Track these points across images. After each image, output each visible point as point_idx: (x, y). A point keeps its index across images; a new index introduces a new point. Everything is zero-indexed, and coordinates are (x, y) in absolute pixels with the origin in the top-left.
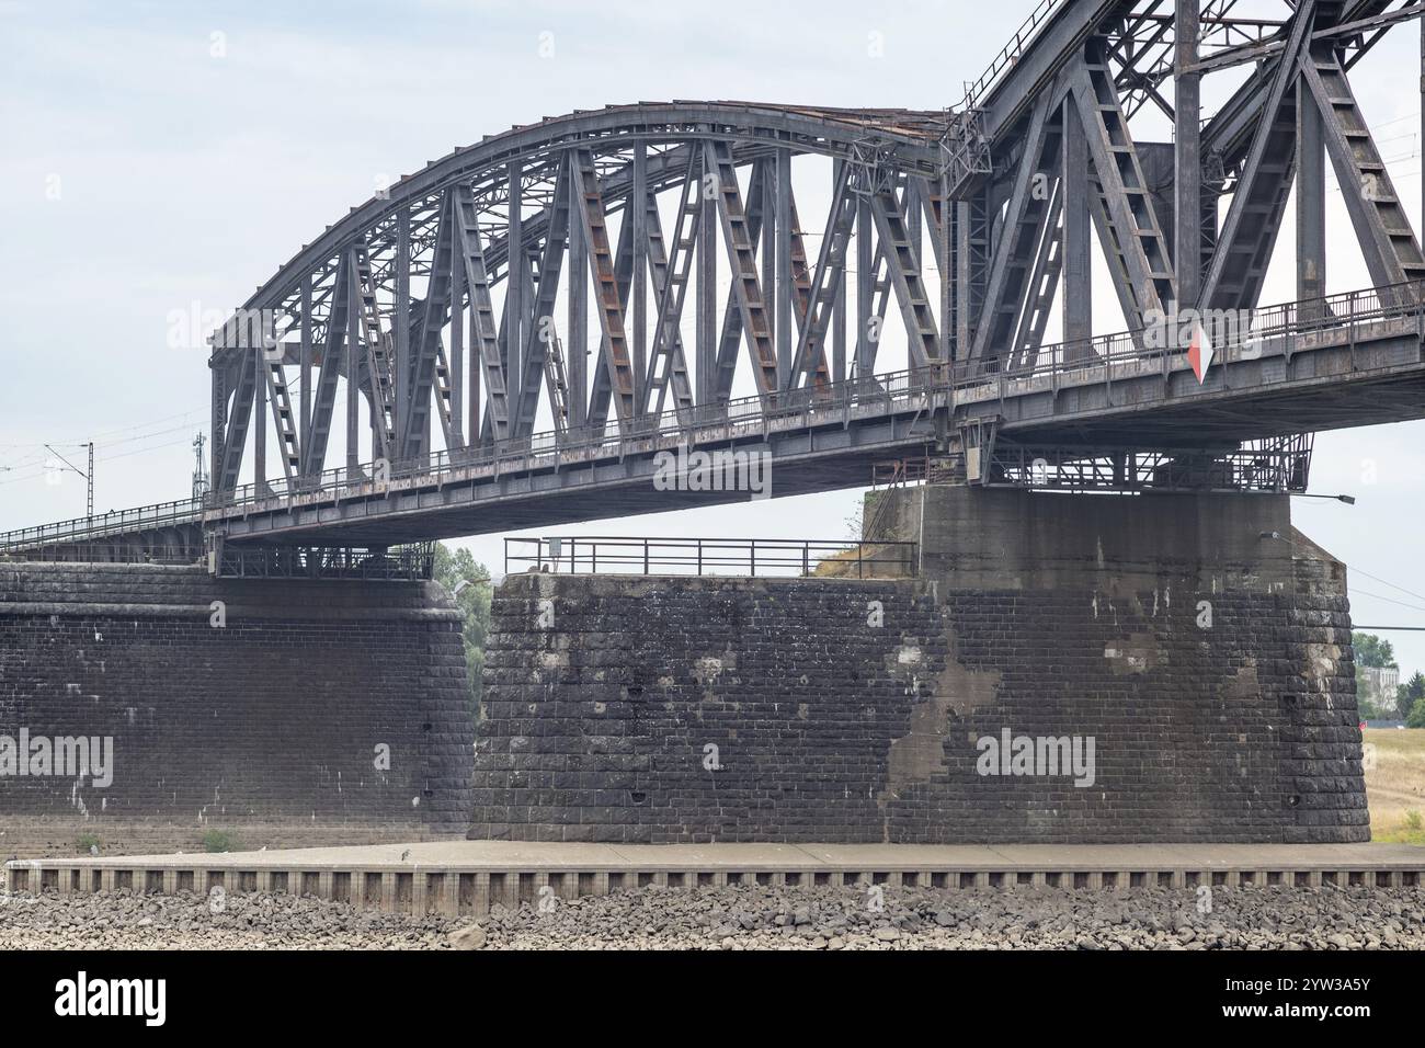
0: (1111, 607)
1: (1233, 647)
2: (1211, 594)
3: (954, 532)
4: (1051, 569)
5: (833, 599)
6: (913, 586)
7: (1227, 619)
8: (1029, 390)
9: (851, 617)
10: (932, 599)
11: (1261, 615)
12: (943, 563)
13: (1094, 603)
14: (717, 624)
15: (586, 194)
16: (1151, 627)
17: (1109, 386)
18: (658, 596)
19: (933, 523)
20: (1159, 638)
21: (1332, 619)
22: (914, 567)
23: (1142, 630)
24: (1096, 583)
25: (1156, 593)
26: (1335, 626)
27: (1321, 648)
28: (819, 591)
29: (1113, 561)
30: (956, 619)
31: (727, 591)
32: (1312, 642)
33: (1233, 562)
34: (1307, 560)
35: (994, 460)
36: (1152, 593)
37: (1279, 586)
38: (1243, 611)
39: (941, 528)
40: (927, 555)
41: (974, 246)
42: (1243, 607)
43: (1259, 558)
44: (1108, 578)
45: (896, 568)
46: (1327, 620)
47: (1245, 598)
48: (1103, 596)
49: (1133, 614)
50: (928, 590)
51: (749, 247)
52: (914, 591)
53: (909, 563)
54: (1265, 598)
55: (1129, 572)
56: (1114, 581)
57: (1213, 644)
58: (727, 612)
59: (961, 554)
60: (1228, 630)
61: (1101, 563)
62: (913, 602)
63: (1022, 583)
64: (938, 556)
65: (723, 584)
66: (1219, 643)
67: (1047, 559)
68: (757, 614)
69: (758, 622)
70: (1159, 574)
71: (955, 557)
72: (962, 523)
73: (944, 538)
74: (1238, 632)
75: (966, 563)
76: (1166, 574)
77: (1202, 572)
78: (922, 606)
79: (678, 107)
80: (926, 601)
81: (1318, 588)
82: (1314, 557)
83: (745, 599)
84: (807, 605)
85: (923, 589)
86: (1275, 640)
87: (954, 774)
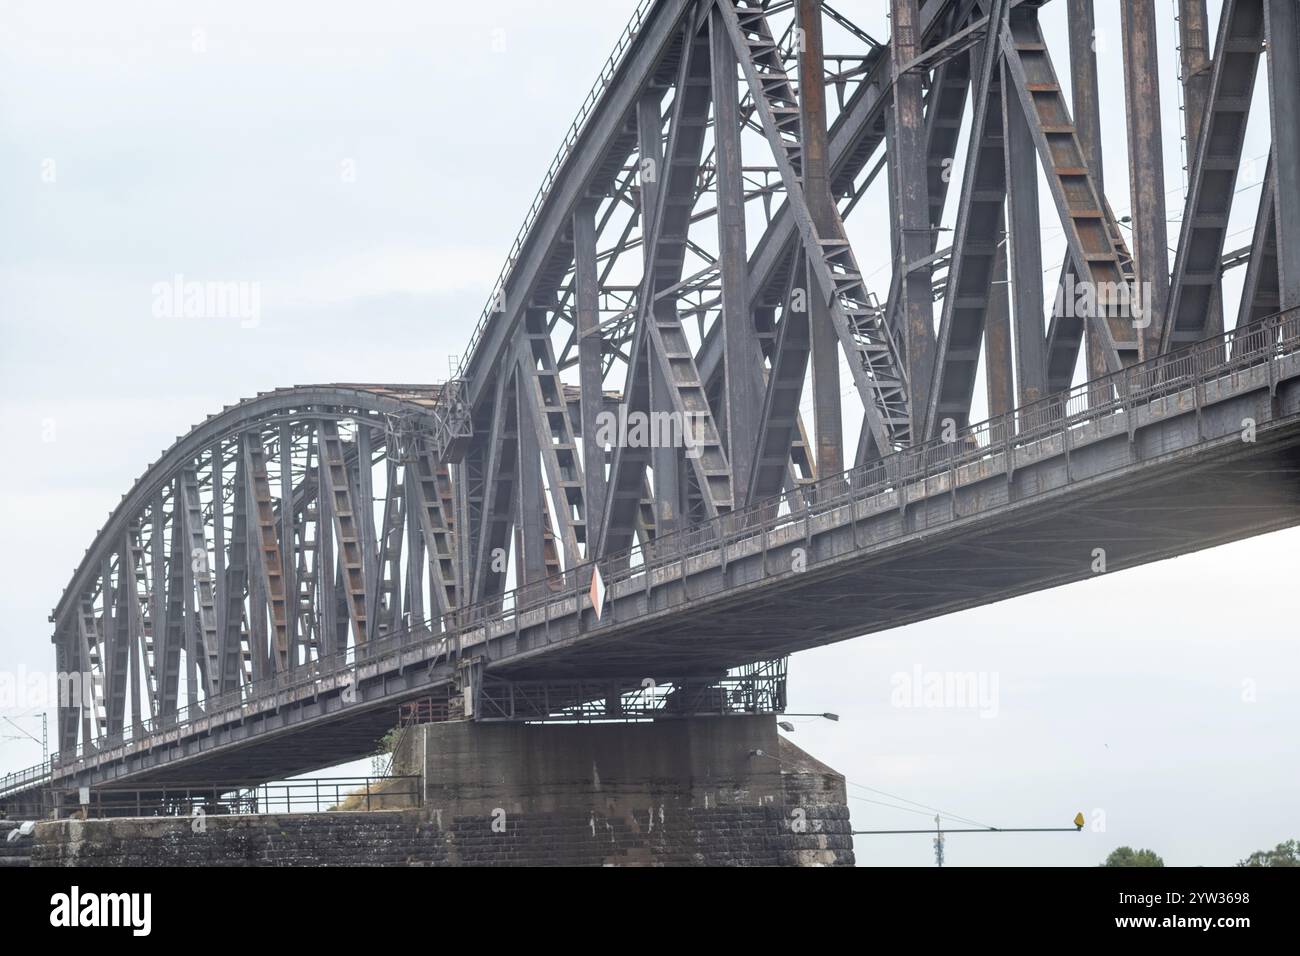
0: (608, 826)
1: (726, 856)
2: (704, 810)
3: (455, 765)
4: (550, 793)
5: (342, 831)
6: (418, 816)
7: (720, 831)
8: (504, 632)
9: (359, 846)
10: (437, 827)
11: (752, 826)
12: (445, 793)
13: (592, 823)
14: (232, 858)
15: (254, 472)
16: (646, 842)
17: (547, 625)
18: (176, 835)
19: (436, 756)
20: (655, 852)
21: (825, 826)
22: (420, 797)
23: (639, 845)
24: (592, 805)
25: (651, 811)
26: (827, 833)
27: (812, 853)
28: (329, 824)
29: (609, 783)
30: (460, 844)
31: (241, 828)
32: (803, 848)
33: (725, 779)
34: (797, 773)
35: (484, 696)
36: (647, 811)
37: (769, 799)
38: (735, 823)
39: (442, 761)
40: (431, 787)
41: (473, 503)
42: (735, 820)
43: (749, 774)
44: (605, 799)
45: (406, 799)
46: (818, 828)
47: (736, 812)
48: (601, 815)
49: (630, 830)
50: (432, 818)
51: (350, 514)
52: (419, 820)
53: (416, 793)
54: (756, 810)
55: (625, 792)
56: (610, 802)
57: (707, 855)
58: (242, 847)
59: (463, 785)
60: (721, 842)
61: (597, 784)
62: (418, 830)
63: (523, 807)
64: (442, 787)
65: (237, 822)
66: (713, 854)
67: (545, 784)
68: (270, 848)
69: (271, 855)
70: (652, 793)
71: (457, 787)
72: (463, 756)
73: (445, 770)
74: (730, 843)
75: (469, 792)
76: (659, 792)
77: (695, 790)
78: (427, 833)
79: (298, 391)
80: (430, 828)
81: (809, 799)
82: (804, 771)
83: (260, 834)
84: (317, 837)
85: (428, 818)
86: (767, 849)
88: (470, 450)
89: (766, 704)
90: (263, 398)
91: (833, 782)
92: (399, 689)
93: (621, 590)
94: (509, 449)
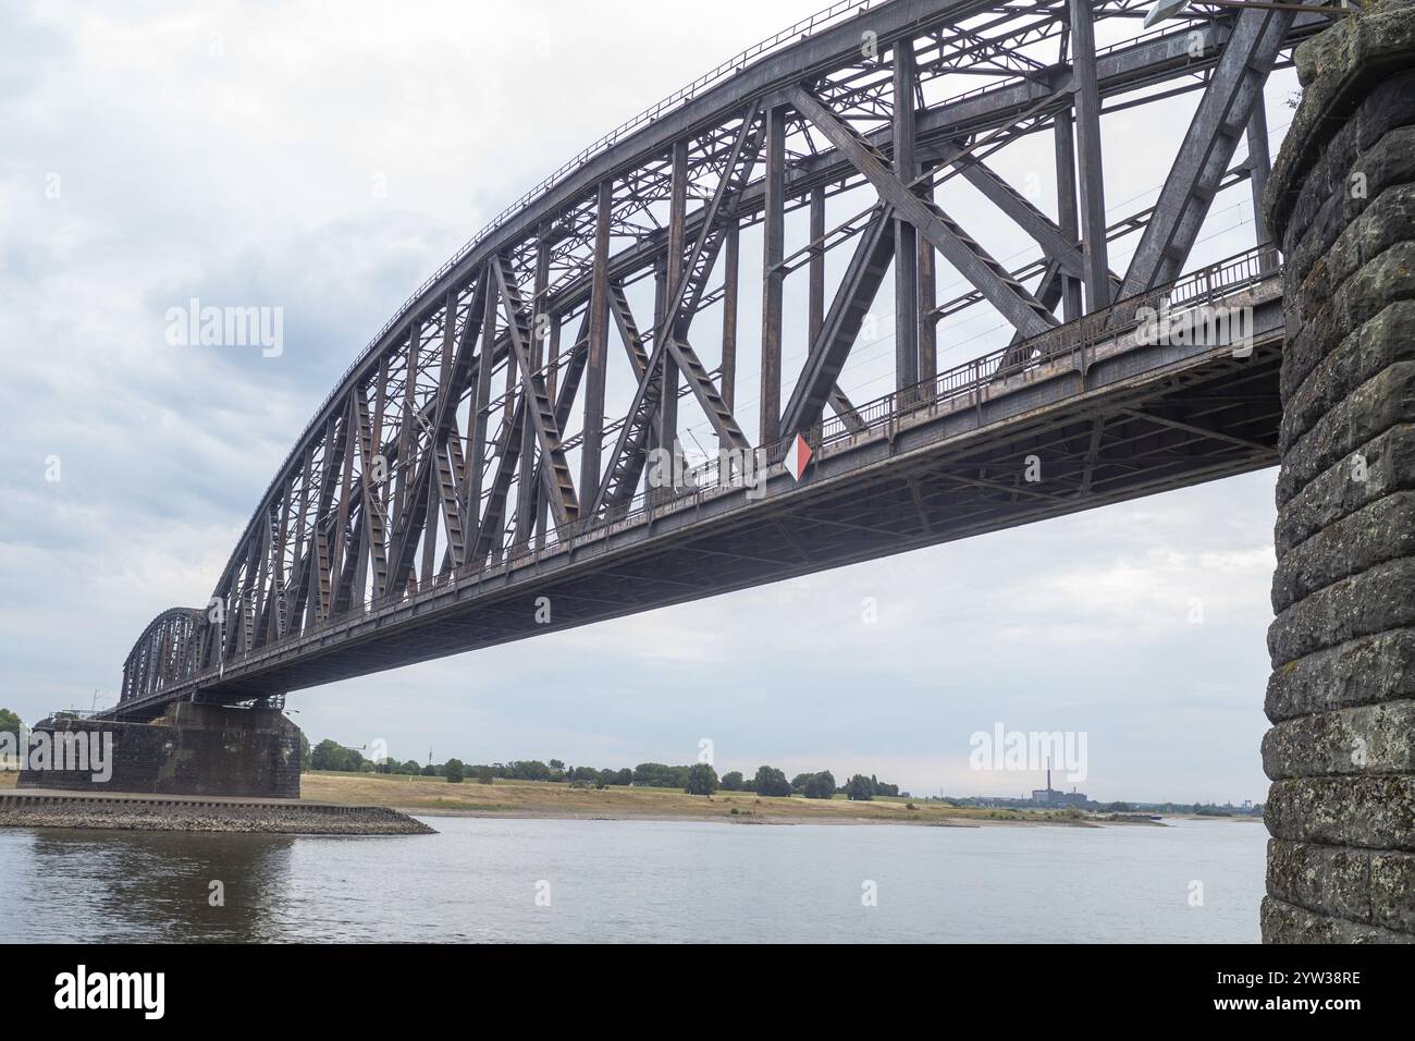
87: (177, 777)
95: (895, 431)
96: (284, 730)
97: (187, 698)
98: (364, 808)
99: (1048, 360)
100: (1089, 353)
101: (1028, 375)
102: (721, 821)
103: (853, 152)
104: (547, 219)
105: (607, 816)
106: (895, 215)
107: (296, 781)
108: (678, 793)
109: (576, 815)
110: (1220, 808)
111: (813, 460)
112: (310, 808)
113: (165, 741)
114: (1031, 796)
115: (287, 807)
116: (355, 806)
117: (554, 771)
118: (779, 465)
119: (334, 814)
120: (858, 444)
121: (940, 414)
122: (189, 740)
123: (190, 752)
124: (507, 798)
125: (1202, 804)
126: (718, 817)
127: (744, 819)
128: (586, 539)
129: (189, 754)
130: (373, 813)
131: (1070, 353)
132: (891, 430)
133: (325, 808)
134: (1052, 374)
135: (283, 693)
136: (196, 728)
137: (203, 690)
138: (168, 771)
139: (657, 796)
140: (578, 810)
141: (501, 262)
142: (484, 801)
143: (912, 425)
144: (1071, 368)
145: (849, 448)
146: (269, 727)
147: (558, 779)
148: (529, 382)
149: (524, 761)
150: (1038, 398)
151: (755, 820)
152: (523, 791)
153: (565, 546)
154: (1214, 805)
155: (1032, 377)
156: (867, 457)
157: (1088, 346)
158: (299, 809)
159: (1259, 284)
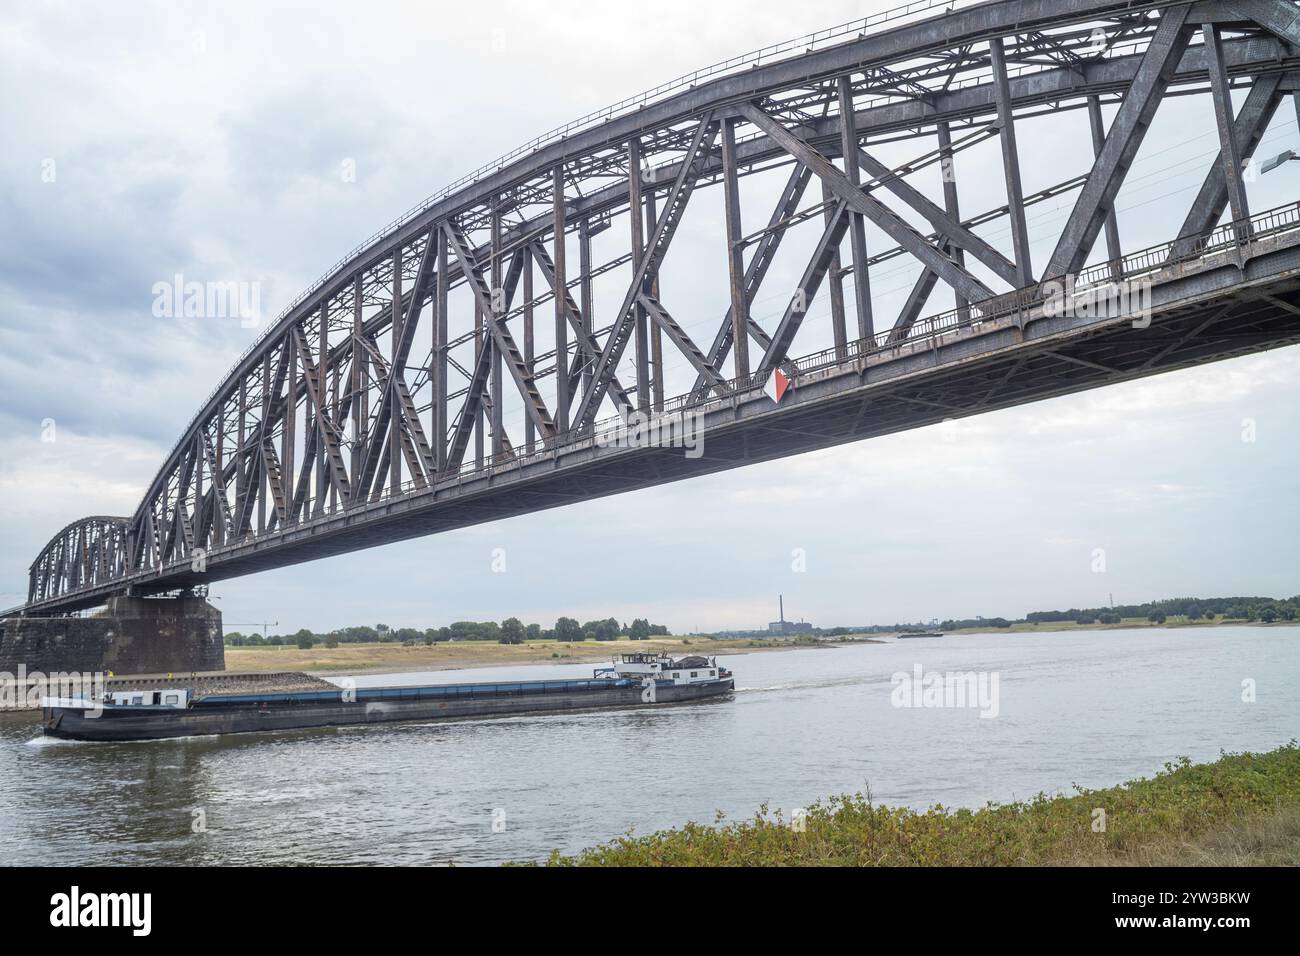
0: (161, 622)
2: (186, 619)
3: (123, 607)
4: (147, 614)
5: (92, 622)
6: (113, 618)
7: (189, 624)
8: (139, 576)
9: (96, 626)
10: (117, 621)
11: (198, 623)
12: (120, 613)
13: (158, 621)
15: (83, 536)
16: (171, 626)
19: (119, 605)
21: (216, 623)
22: (113, 615)
24: (158, 617)
25: (172, 619)
26: (216, 625)
30: (124, 626)
32: (210, 628)
33: (192, 612)
34: (210, 611)
35: (132, 591)
37: (202, 617)
42: (193, 621)
43: (198, 611)
45: (110, 615)
46: (214, 623)
47: (194, 619)
48: (160, 620)
49: (167, 623)
54: (199, 618)
55: (166, 615)
56: (163, 617)
58: (64, 626)
59: (125, 611)
62: (112, 620)
63: (140, 617)
64: (118, 612)
67: (146, 612)
68: (73, 626)
70: (173, 615)
71: (123, 612)
72: (125, 605)
73: (121, 608)
74: (192, 627)
75: (126, 614)
76: (175, 615)
77: (184, 614)
79: (96, 517)
80: (115, 622)
81: (212, 617)
83: (69, 623)
84: (85, 624)
85: (116, 619)
86: (201, 628)
87: (120, 660)
88: (135, 533)
89: (203, 594)
90: (87, 518)
91: (219, 613)
92: (113, 588)
93: (166, 567)
94: (144, 533)
95: (863, 367)
96: (209, 614)
97: (122, 591)
98: (282, 674)
99: (991, 319)
100: (1025, 314)
101: (976, 329)
102: (546, 664)
103: (806, 158)
104: (496, 193)
105: (454, 666)
106: (849, 208)
107: (221, 655)
108: (494, 644)
109: (429, 668)
110: (914, 626)
111: (790, 387)
112: (238, 677)
113: (106, 631)
114: (768, 628)
115: (219, 678)
116: (272, 673)
117: (381, 634)
118: (758, 391)
119: (258, 680)
120: (830, 376)
121: (902, 355)
122: (128, 627)
123: (131, 638)
124: (366, 658)
125: (901, 624)
126: (542, 661)
127: (565, 661)
128: (571, 449)
129: (128, 640)
130: (290, 677)
131: (1009, 314)
132: (860, 366)
133: (251, 676)
134: (995, 328)
135: (207, 583)
136: (132, 617)
137: (139, 585)
138: (112, 656)
139: (488, 648)
140: (428, 663)
141: (451, 225)
142: (349, 663)
143: (877, 363)
144: (1011, 324)
145: (822, 379)
146: (195, 613)
147: (389, 639)
148: (494, 324)
149: (354, 627)
150: (983, 344)
151: (573, 661)
152: (379, 651)
153: (549, 455)
154: (909, 625)
155: (979, 330)
156: (838, 385)
157: (1024, 310)
158: (229, 679)
159: (1160, 270)
